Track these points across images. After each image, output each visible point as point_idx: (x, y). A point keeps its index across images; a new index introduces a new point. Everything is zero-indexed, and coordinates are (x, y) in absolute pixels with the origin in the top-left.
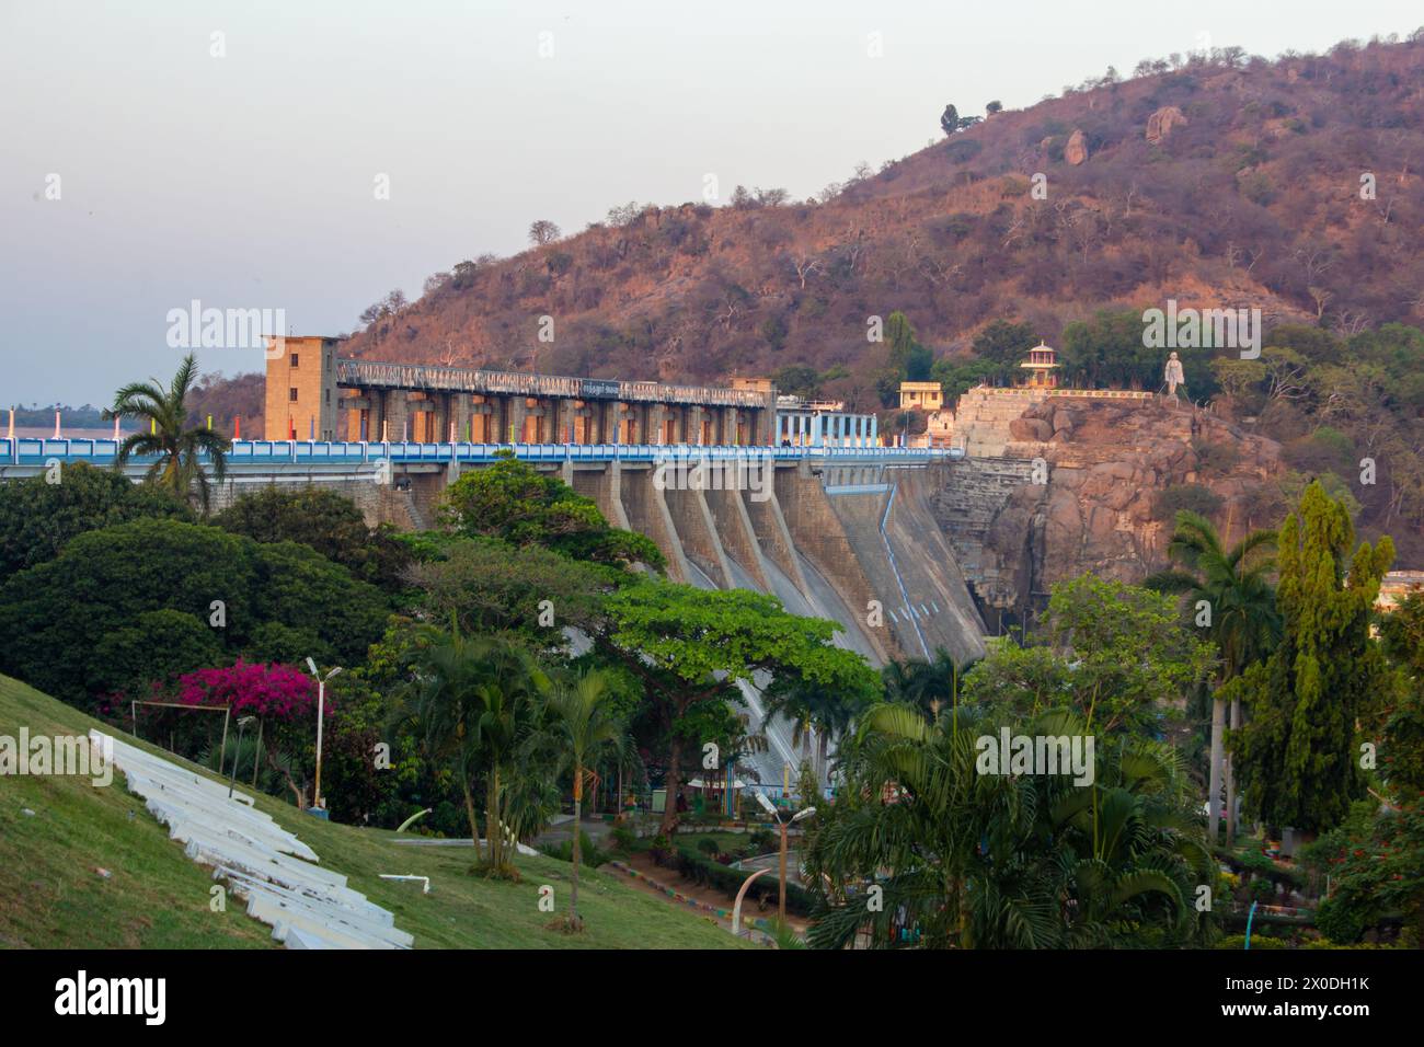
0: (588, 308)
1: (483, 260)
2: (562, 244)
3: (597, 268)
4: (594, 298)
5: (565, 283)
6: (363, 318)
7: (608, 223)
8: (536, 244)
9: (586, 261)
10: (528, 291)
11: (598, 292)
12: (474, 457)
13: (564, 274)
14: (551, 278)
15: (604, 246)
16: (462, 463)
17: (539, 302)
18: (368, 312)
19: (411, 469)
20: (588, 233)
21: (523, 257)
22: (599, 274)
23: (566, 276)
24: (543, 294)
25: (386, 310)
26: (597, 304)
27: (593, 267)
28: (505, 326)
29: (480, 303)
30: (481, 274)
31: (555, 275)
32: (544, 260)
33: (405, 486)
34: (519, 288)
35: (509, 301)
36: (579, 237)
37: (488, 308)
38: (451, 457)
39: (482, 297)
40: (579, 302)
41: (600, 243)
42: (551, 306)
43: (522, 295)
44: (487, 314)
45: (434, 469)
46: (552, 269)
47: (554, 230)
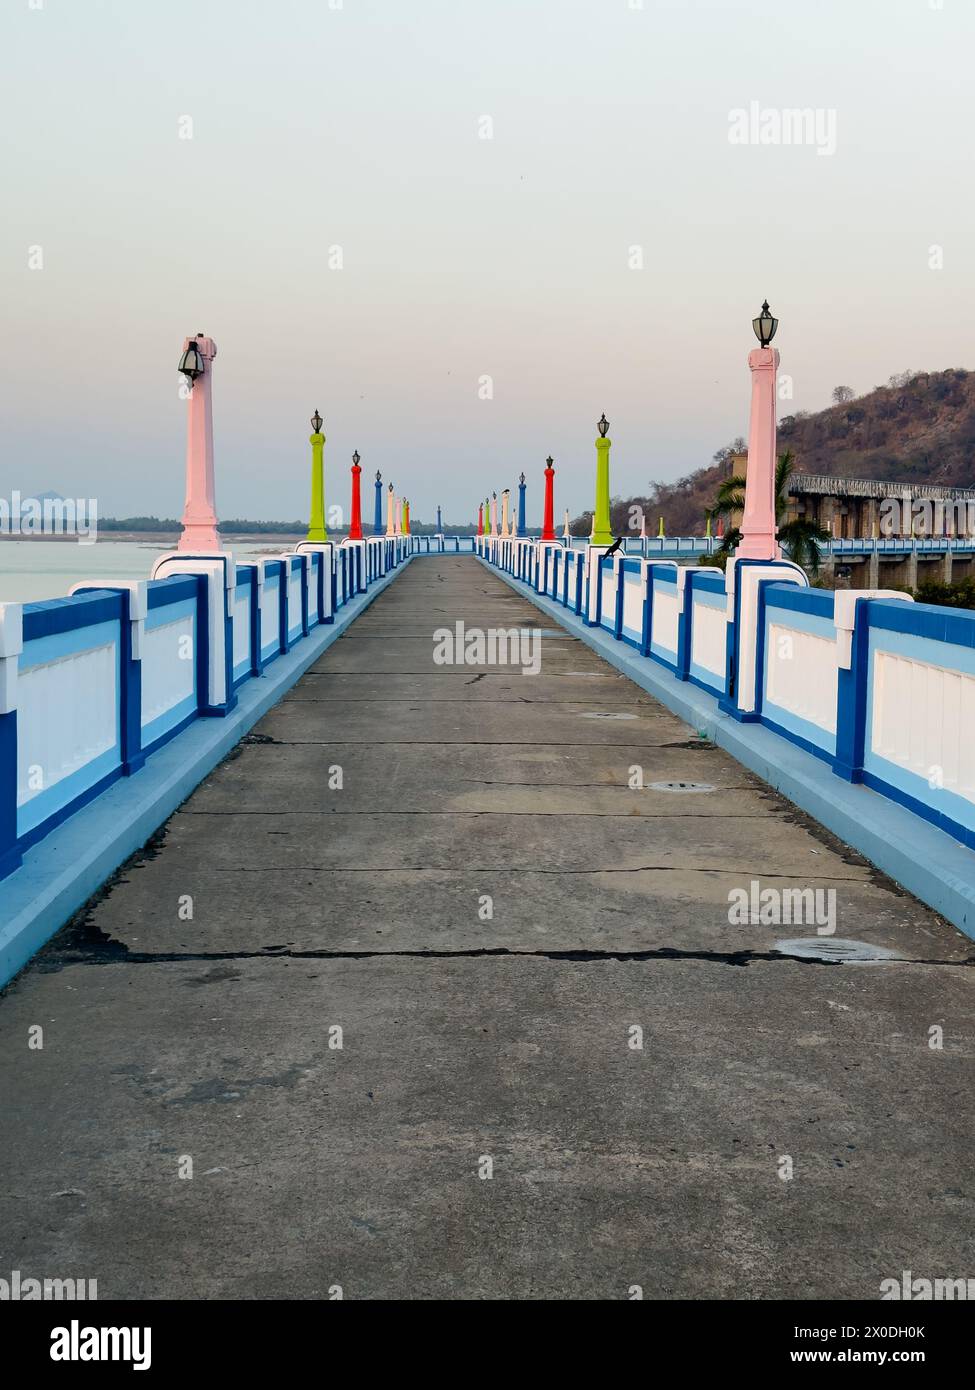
0: (878, 446)
1: (798, 415)
2: (857, 402)
3: (883, 419)
4: (881, 439)
5: (860, 429)
6: (716, 457)
7: (890, 386)
8: (837, 403)
9: (876, 413)
10: (834, 435)
11: (885, 434)
12: (888, 550)
13: (859, 422)
14: (849, 426)
15: (888, 401)
16: (880, 555)
17: (843, 442)
18: (719, 453)
19: (845, 560)
20: (876, 393)
21: (829, 412)
22: (884, 422)
23: (861, 424)
24: (844, 437)
25: (732, 451)
26: (884, 443)
27: (881, 417)
28: (819, 460)
29: (799, 445)
30: (798, 424)
31: (853, 423)
32: (844, 413)
33: (845, 574)
34: (826, 434)
35: (820, 443)
36: (869, 396)
37: (805, 448)
38: (873, 550)
39: (800, 441)
40: (872, 441)
41: (884, 400)
42: (850, 445)
43: (829, 439)
44: (804, 452)
45: (860, 560)
46: (850, 419)
47: (850, 392)
